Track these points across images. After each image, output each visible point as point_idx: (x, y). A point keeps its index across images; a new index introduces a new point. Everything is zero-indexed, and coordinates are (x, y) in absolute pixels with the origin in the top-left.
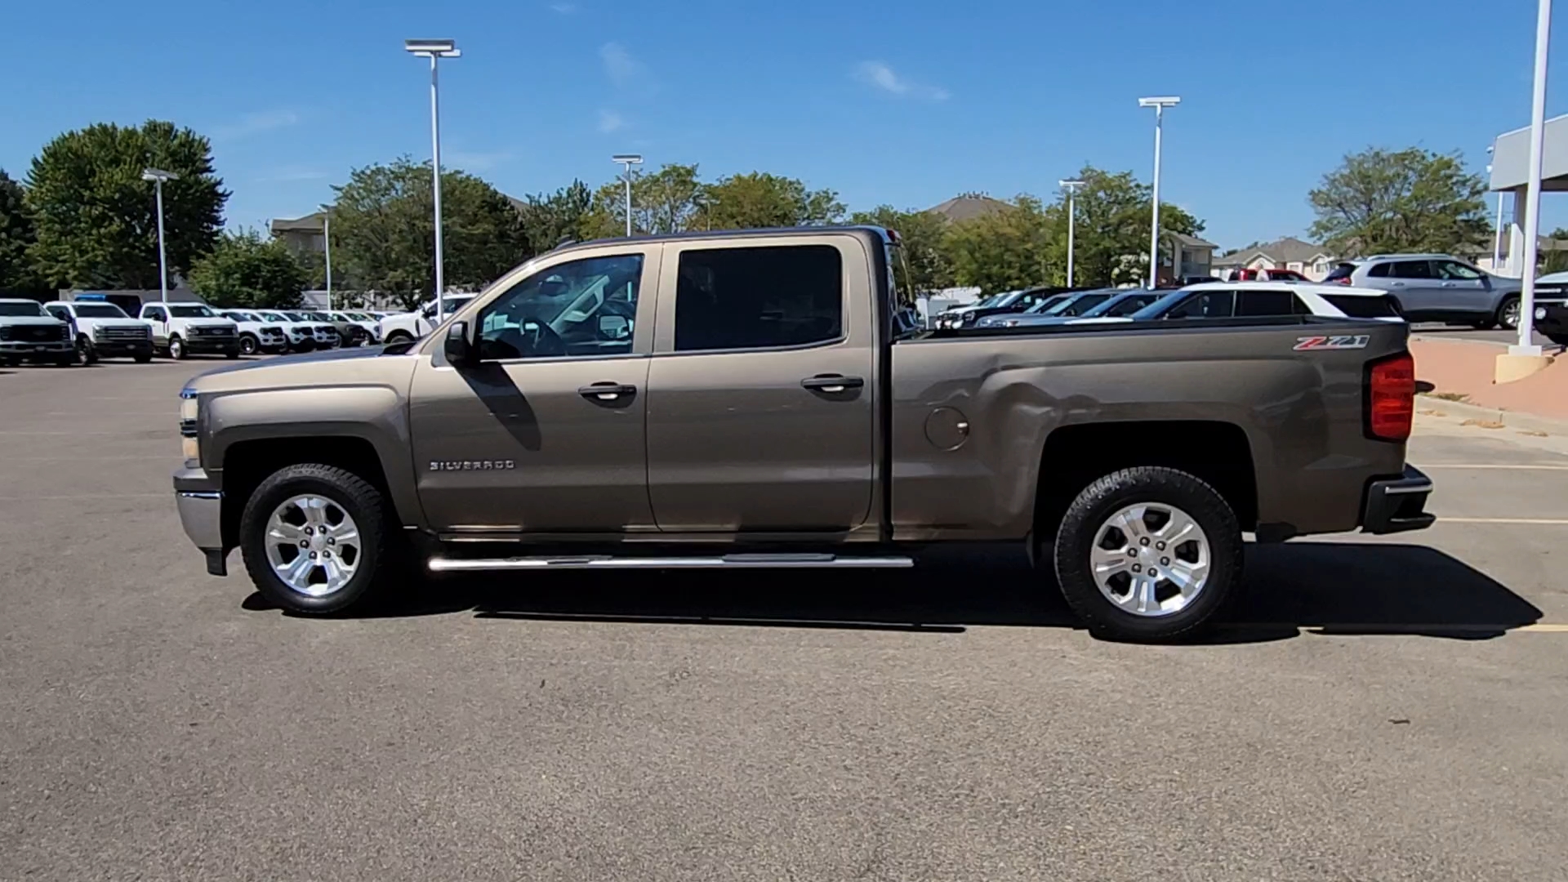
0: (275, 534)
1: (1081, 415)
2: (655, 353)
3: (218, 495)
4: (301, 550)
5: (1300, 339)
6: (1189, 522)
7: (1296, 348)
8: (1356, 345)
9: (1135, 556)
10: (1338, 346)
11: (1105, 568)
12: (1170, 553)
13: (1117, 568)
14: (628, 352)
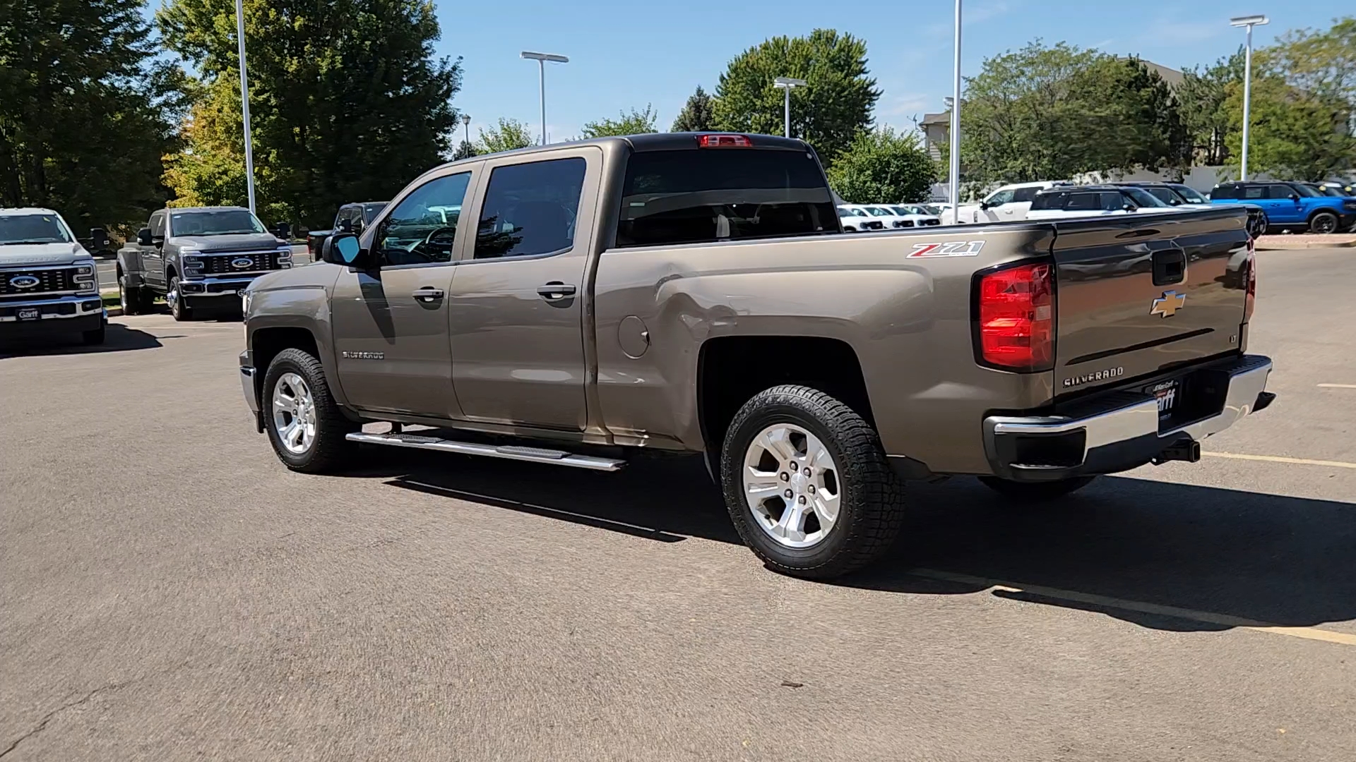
0: (278, 403)
1: (722, 328)
2: (463, 261)
3: (251, 370)
4: (294, 416)
5: (915, 246)
6: (821, 448)
7: (909, 256)
8: (969, 253)
9: (787, 480)
10: (951, 254)
11: (759, 490)
12: (814, 480)
13: (771, 492)
14: (449, 260)
